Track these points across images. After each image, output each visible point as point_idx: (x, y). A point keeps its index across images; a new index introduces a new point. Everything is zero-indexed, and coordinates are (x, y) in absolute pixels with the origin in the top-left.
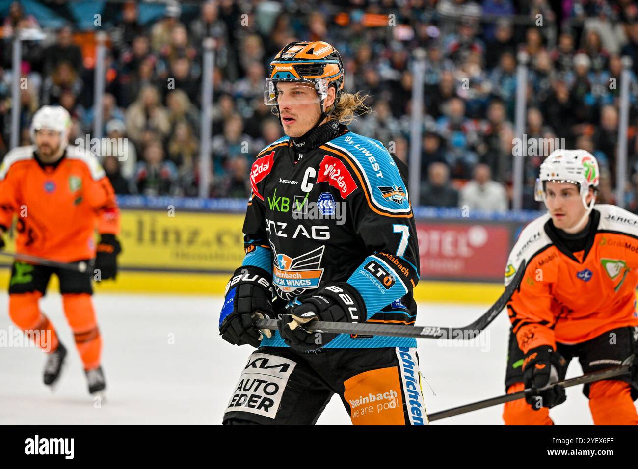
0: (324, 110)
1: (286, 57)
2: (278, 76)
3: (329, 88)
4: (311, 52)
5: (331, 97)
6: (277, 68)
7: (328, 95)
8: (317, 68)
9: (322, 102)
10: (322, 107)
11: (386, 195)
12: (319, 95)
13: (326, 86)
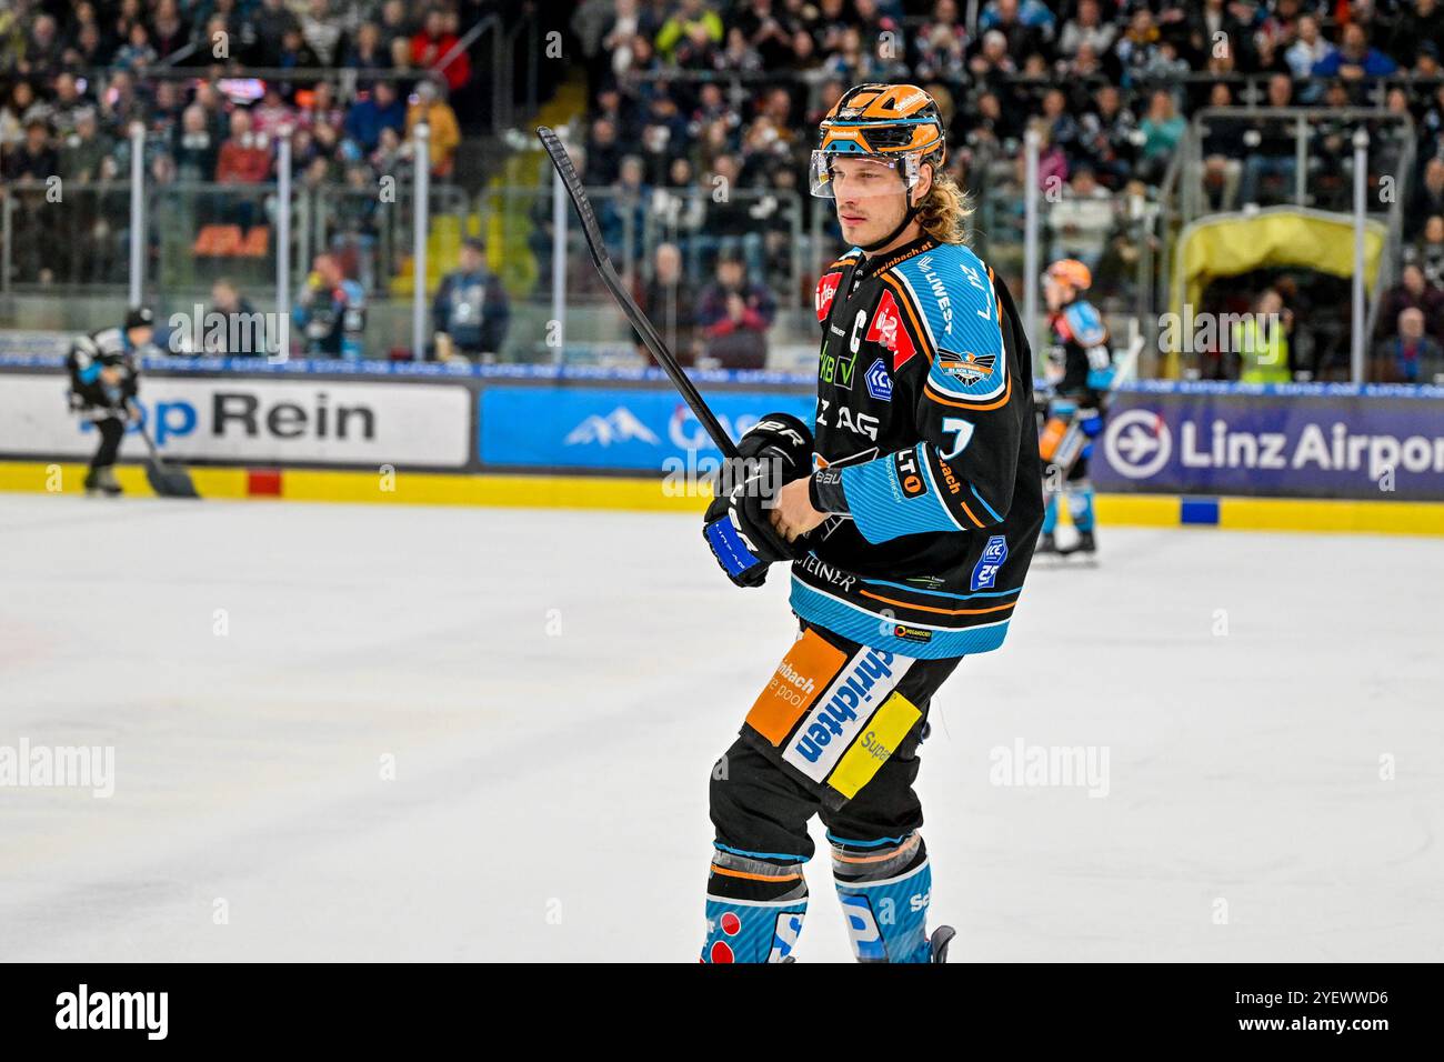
0: (913, 204)
1: (846, 114)
2: (834, 147)
3: (921, 165)
4: (890, 105)
5: (925, 180)
6: (833, 134)
7: (921, 178)
8: (901, 134)
9: (910, 191)
10: (909, 199)
11: (946, 364)
12: (905, 179)
13: (917, 164)
